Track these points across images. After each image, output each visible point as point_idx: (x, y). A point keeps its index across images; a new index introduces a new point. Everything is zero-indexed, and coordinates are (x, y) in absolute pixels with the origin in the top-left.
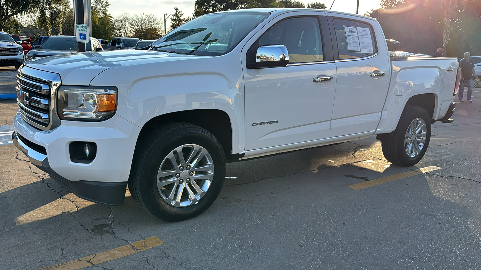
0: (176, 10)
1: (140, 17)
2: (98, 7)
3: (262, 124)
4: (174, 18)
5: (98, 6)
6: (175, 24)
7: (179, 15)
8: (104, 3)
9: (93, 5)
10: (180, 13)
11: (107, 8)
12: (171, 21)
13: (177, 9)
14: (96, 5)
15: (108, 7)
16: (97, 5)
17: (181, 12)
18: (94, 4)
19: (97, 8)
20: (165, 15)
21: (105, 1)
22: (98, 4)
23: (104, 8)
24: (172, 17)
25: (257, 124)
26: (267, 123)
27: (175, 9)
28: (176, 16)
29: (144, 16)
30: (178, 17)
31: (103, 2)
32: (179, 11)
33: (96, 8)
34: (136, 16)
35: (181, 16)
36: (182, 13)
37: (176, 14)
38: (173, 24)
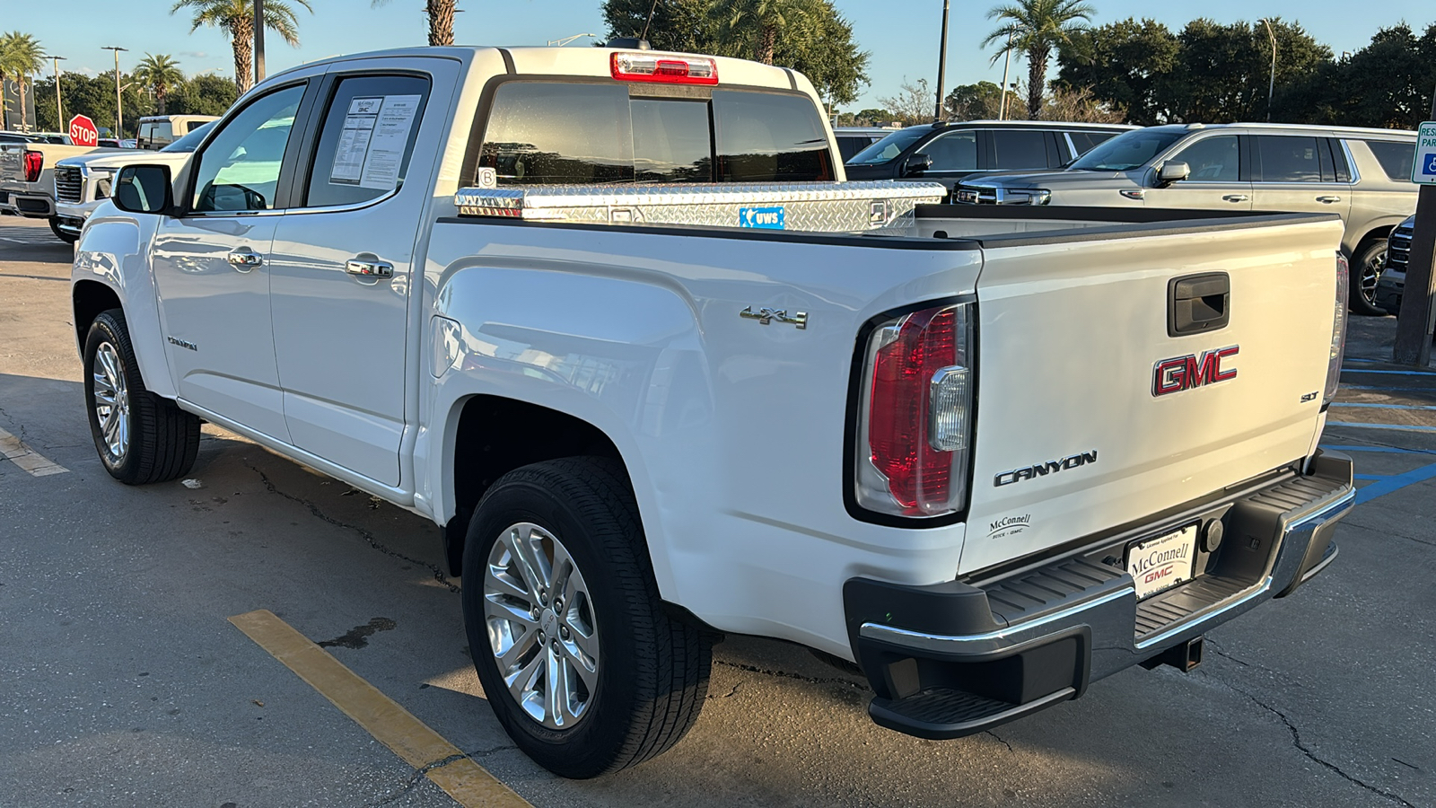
25: (174, 341)
26: (184, 345)
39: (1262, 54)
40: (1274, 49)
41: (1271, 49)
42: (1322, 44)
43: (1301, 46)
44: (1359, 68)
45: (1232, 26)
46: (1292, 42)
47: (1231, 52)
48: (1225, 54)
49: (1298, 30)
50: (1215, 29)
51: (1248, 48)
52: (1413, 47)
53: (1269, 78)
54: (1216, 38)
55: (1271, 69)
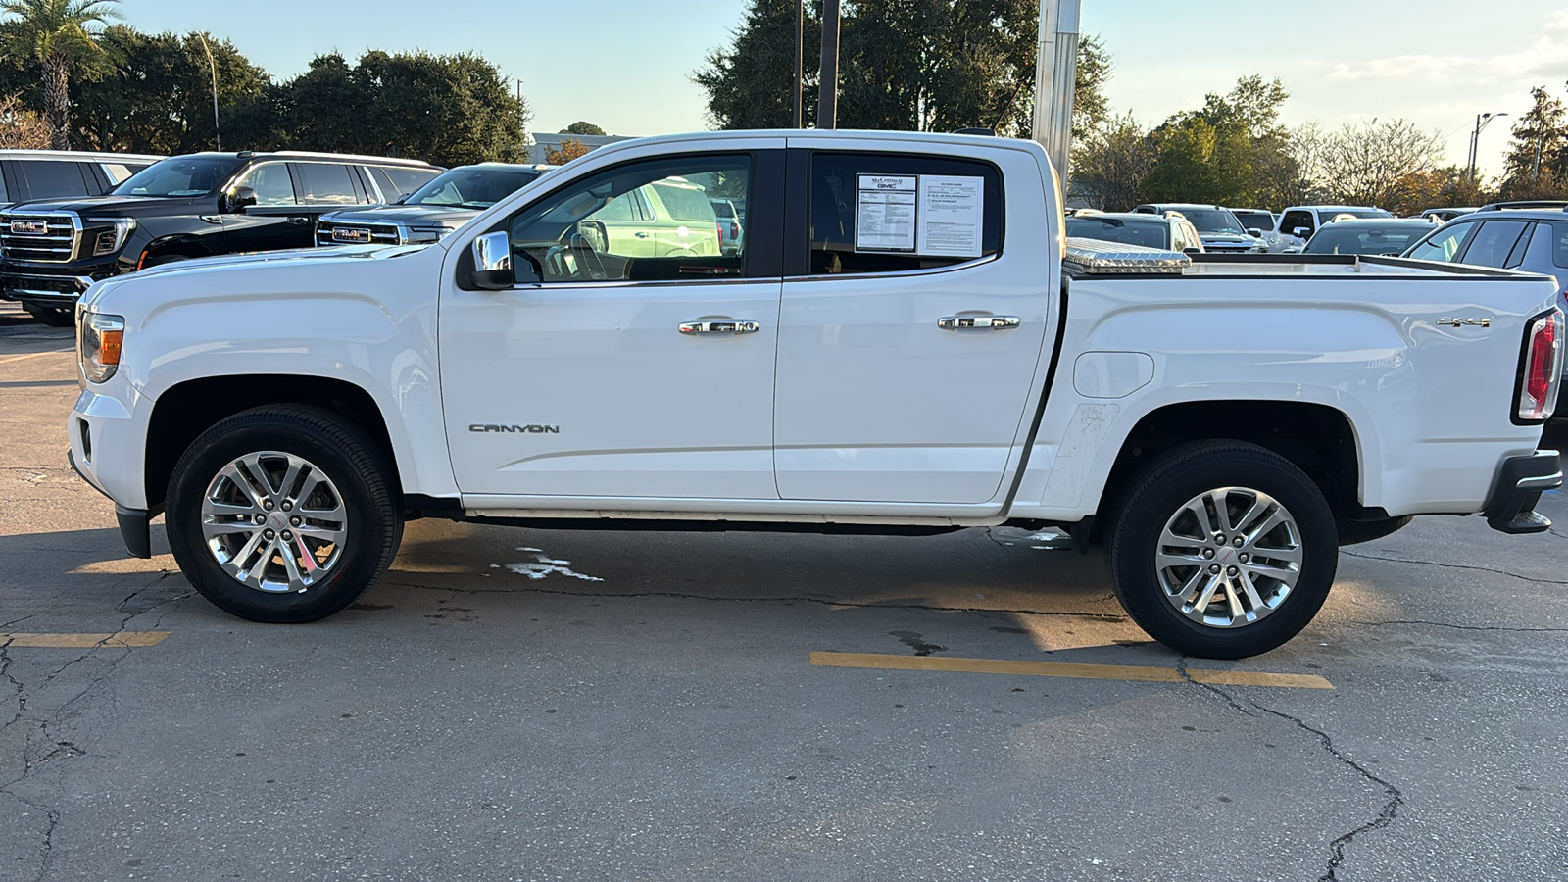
0: (1536, 97)
1: (1362, 130)
2: (1246, 107)
3: (503, 431)
4: (1527, 127)
5: (1247, 103)
6: (1526, 146)
7: (1547, 114)
8: (1267, 92)
9: (1233, 100)
10: (1554, 109)
11: (1275, 108)
12: (1514, 139)
13: (1540, 95)
14: (1240, 101)
15: (1280, 103)
16: (1243, 102)
17: (1557, 104)
18: (1236, 97)
19: (1244, 110)
20: (1482, 120)
21: (1270, 87)
22: (1248, 98)
23: (1266, 110)
24: (1520, 124)
25: (487, 429)
26: (522, 430)
27: (1535, 93)
28: (1536, 119)
29: (1376, 128)
30: (1543, 122)
31: (1265, 90)
32: (1548, 100)
33: (1241, 109)
34: (1348, 129)
35: (1556, 117)
36: (1561, 107)
37: (1537, 111)
38: (1520, 147)
39: (201, 70)
40: (212, 66)
41: (209, 66)
42: (256, 65)
43: (237, 65)
44: (306, 93)
45: (159, 37)
46: (228, 60)
47: (167, 65)
48: (160, 66)
49: (231, 47)
50: (140, 37)
51: (185, 63)
52: (348, 75)
53: (212, 98)
54: (143, 49)
55: (212, 86)
